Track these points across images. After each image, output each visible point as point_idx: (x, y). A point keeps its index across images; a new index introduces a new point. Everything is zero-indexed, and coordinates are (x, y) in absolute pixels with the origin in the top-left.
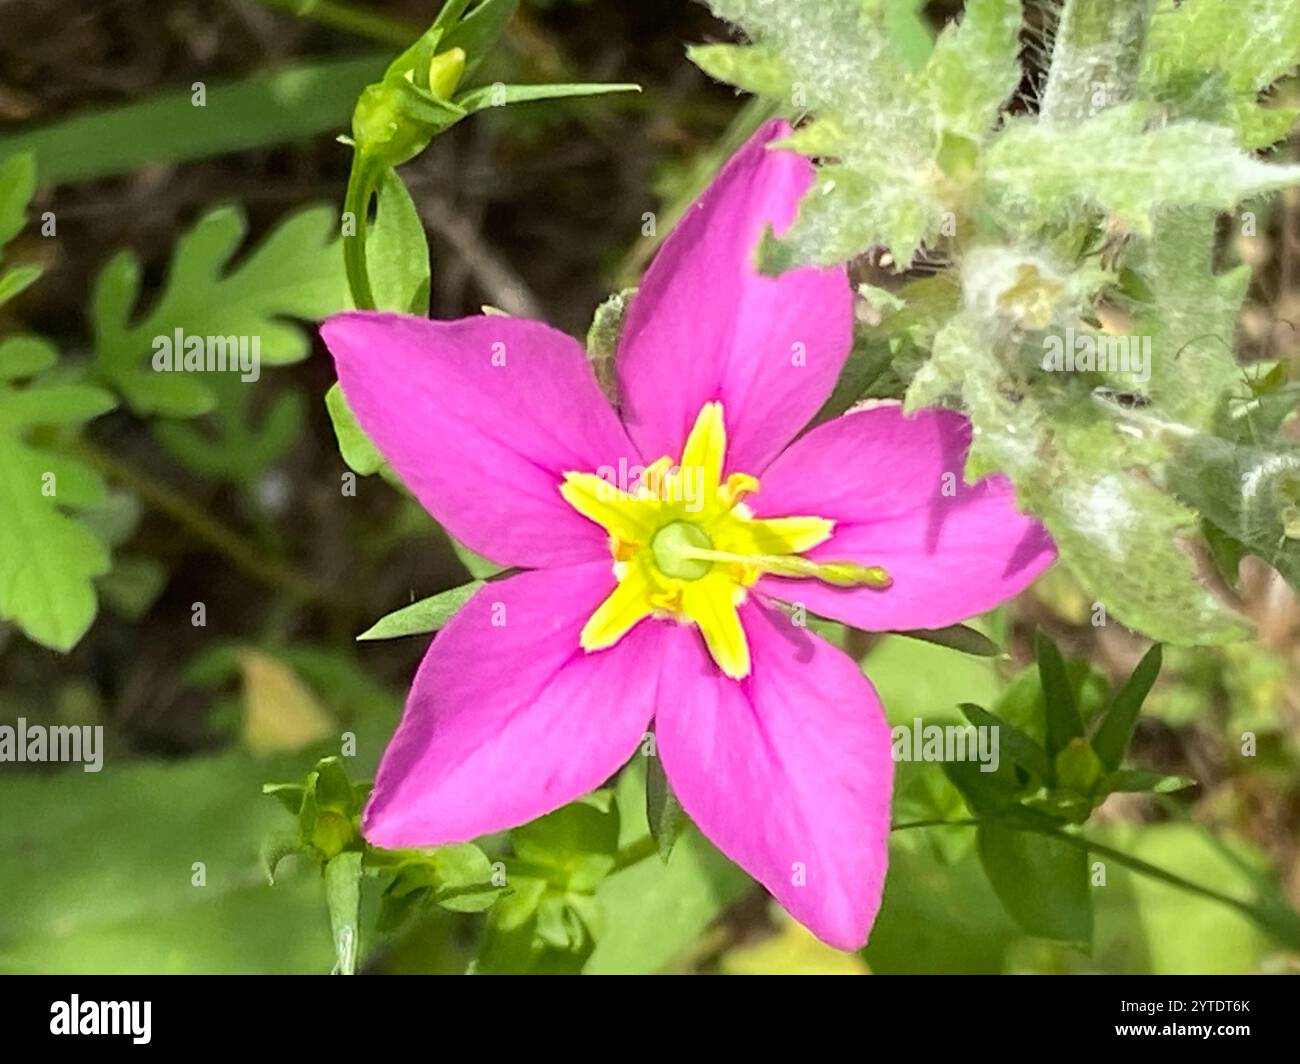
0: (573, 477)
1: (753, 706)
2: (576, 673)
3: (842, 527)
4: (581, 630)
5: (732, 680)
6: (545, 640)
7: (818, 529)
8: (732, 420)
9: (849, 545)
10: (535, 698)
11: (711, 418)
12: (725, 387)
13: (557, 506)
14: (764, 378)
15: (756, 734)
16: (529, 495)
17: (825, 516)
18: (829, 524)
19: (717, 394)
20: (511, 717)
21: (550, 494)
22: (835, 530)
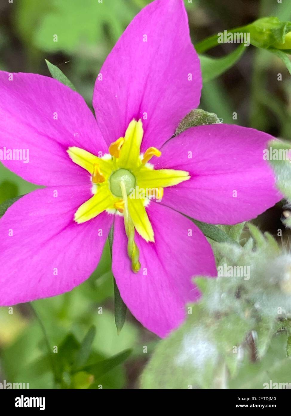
0: (140, 124)
1: (65, 228)
2: (56, 149)
3: (153, 246)
4: (76, 146)
5: (73, 217)
6: (67, 132)
7: (148, 235)
8: (185, 185)
9: (146, 250)
10: (40, 134)
11: (182, 176)
12: (198, 178)
13: (126, 121)
14: (207, 193)
15: (53, 233)
16: (127, 106)
17: (155, 237)
18: (152, 240)
19: (193, 176)
20: (29, 125)
21: (129, 115)
22: (150, 243)
